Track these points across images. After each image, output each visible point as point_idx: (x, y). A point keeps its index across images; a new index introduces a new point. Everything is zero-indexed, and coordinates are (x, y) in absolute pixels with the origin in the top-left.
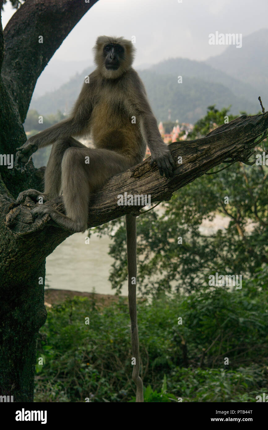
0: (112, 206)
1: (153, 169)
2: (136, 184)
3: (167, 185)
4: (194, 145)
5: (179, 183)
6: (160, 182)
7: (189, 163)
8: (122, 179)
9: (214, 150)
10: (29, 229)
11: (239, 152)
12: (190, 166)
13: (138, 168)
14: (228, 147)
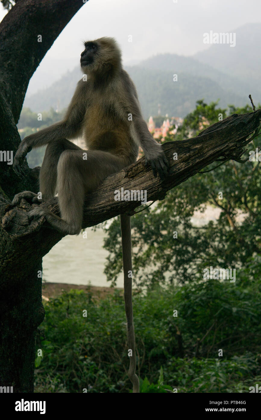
0: (107, 207)
1: (146, 169)
2: (130, 184)
3: (160, 185)
4: (187, 145)
5: (173, 183)
6: (154, 181)
7: (182, 162)
8: (116, 179)
9: (207, 149)
10: (26, 231)
11: (231, 150)
12: (183, 165)
13: (131, 169)
14: (219, 146)
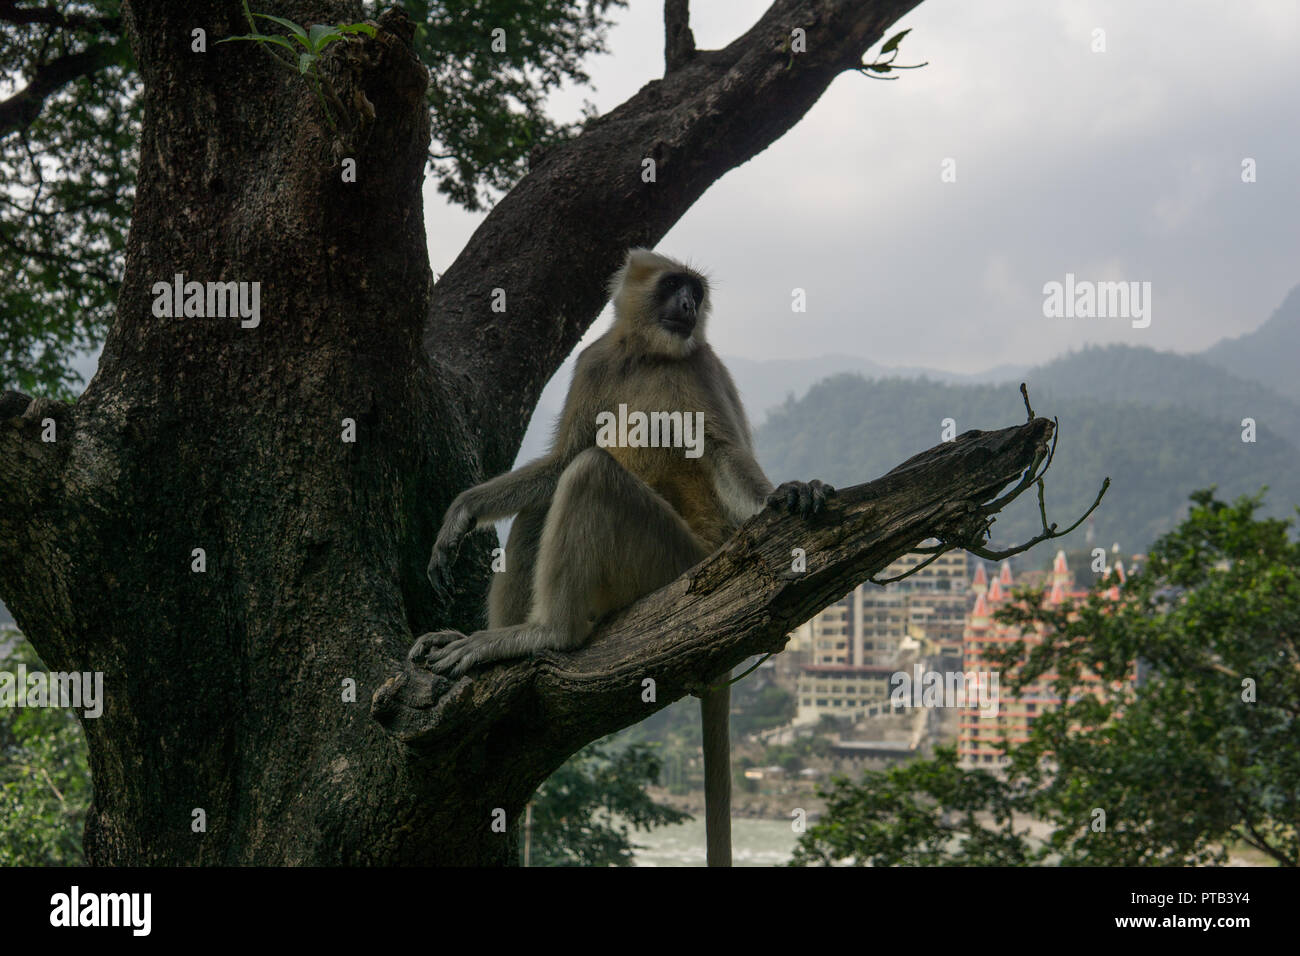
0: (636, 669)
3: (766, 608)
4: (835, 506)
5: (801, 605)
6: (751, 600)
7: (824, 549)
8: (668, 599)
9: (887, 517)
10: (425, 723)
11: (951, 521)
13: (704, 570)
14: (920, 508)
